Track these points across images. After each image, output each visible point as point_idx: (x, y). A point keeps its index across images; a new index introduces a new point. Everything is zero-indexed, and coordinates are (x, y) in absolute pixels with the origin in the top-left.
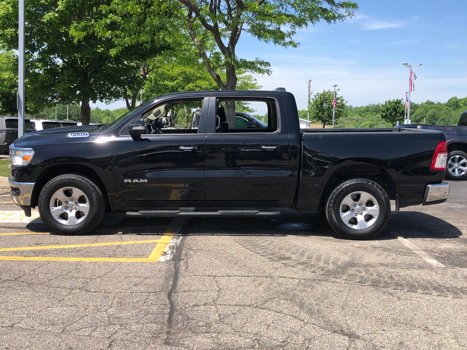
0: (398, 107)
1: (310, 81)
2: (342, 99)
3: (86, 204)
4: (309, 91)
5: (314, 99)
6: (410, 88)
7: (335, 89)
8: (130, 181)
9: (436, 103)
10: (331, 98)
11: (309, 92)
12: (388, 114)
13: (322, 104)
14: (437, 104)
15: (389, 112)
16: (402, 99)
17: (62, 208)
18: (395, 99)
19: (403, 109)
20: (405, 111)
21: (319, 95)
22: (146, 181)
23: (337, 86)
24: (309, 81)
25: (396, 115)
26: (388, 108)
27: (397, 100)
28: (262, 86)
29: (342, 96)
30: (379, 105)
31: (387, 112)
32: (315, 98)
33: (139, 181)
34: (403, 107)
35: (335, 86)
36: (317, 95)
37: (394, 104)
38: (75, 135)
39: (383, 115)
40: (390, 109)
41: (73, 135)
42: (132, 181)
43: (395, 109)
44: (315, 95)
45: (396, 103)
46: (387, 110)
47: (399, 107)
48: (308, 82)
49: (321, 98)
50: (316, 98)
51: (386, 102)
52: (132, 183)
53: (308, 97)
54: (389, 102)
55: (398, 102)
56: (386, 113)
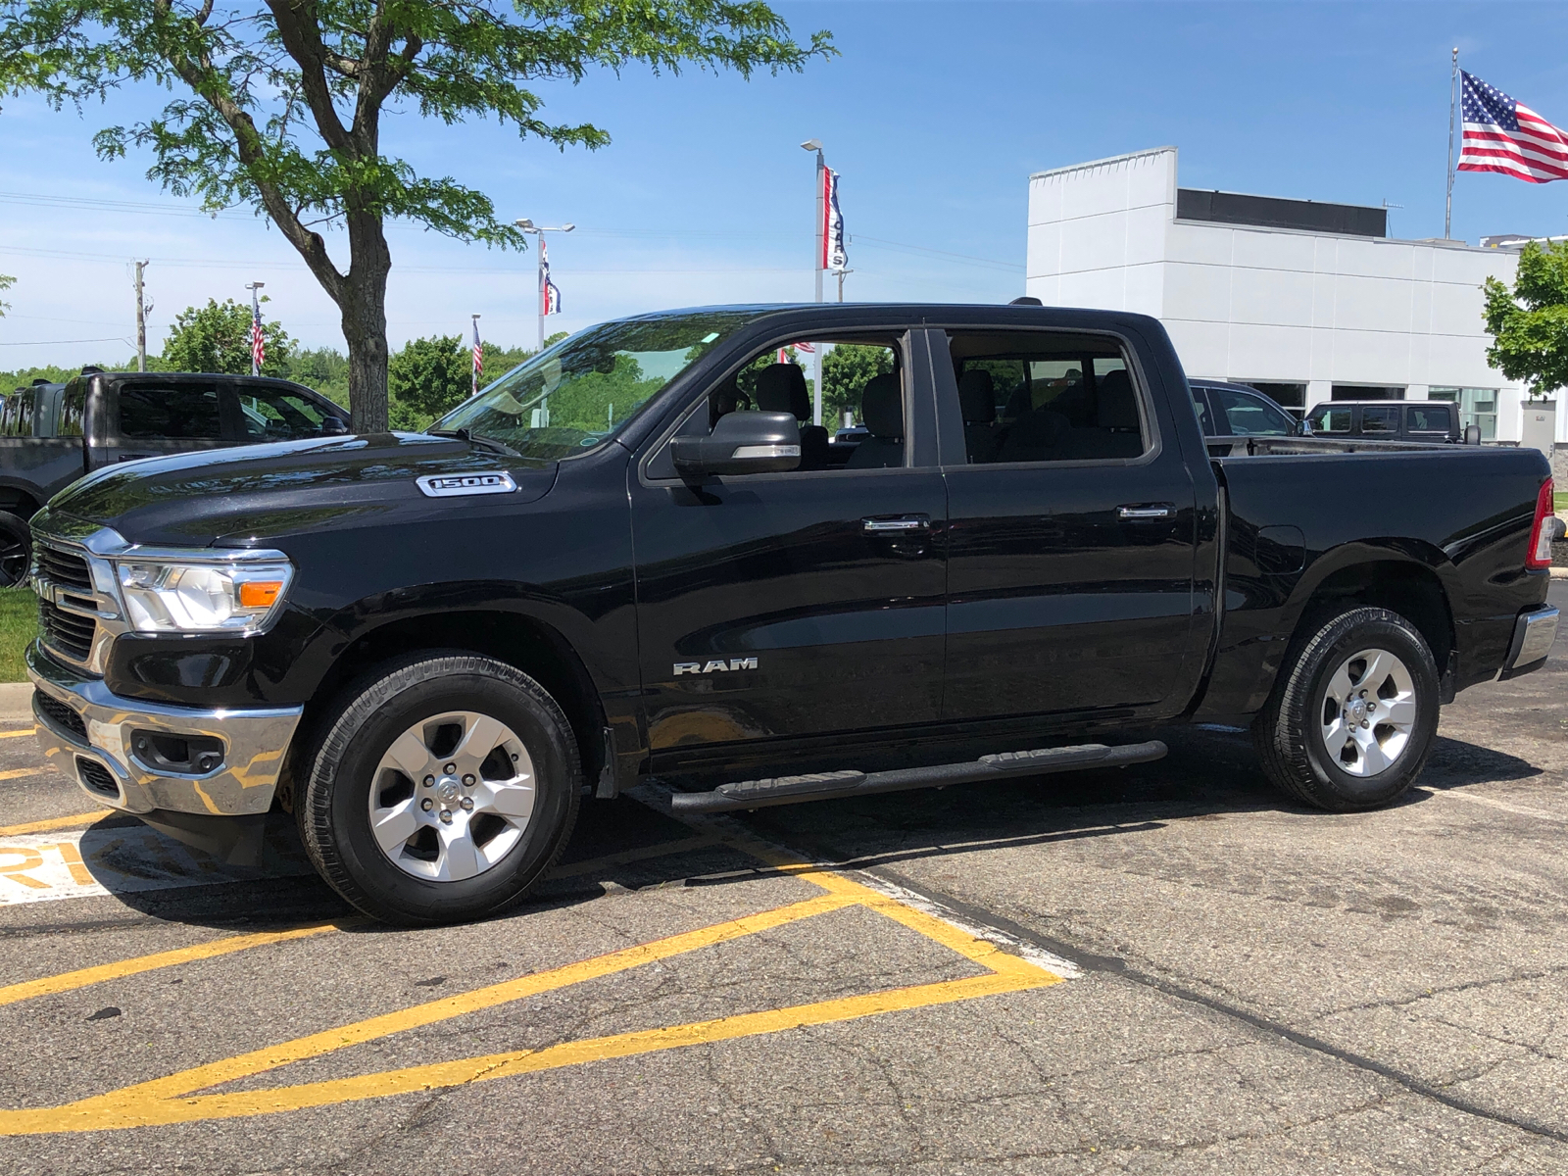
0: (450, 362)
1: (141, 266)
2: (279, 332)
3: (515, 780)
4: (140, 299)
5: (178, 327)
6: (540, 303)
7: (255, 298)
8: (695, 668)
9: (505, 350)
10: (241, 326)
11: (141, 304)
12: (418, 387)
13: (207, 349)
14: (509, 354)
15: (422, 378)
16: (460, 337)
17: (412, 808)
18: (440, 338)
19: (464, 368)
20: (471, 377)
21: (194, 315)
22: (751, 663)
23: (262, 285)
24: (140, 264)
25: (444, 388)
26: (416, 367)
27: (446, 339)
28: (14, 280)
29: (279, 323)
30: (323, 356)
31: (416, 378)
32: (181, 324)
33: (729, 666)
34: (464, 364)
35: (257, 285)
36: (187, 316)
37: (436, 353)
38: (451, 485)
39: (400, 387)
40: (425, 369)
41: (444, 486)
42: (701, 669)
43: (439, 371)
44: (182, 315)
45: (443, 350)
46: (416, 372)
47: (454, 362)
48: (135, 267)
49: (204, 329)
50: (185, 324)
51: (408, 346)
52: (701, 676)
53: (136, 323)
54: (421, 345)
55: (448, 347)
56: (413, 384)
